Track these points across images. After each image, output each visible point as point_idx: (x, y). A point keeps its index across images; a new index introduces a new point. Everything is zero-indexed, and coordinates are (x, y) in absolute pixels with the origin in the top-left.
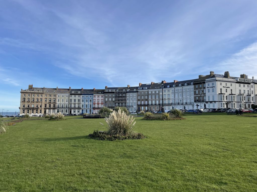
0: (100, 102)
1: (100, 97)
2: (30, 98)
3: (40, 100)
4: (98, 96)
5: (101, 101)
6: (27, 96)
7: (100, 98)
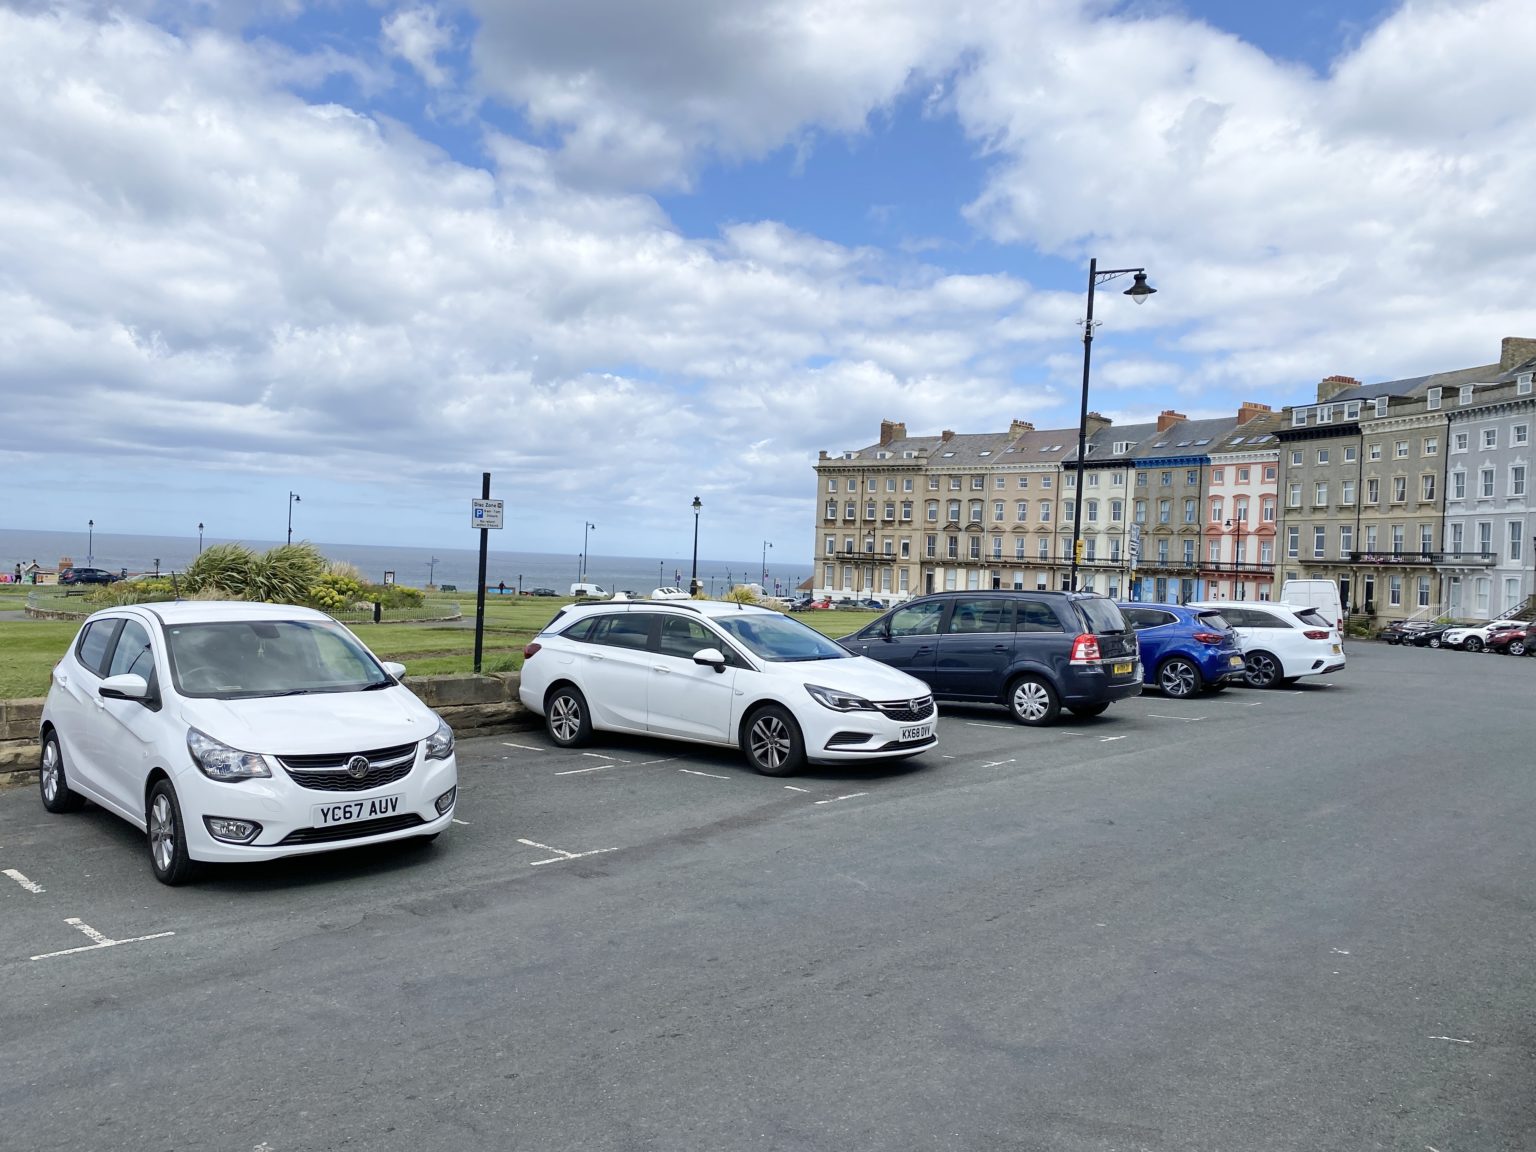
0: (1252, 523)
1: (1256, 472)
2: (857, 498)
3: (899, 515)
4: (1244, 473)
5: (1264, 513)
6: (844, 491)
7: (1258, 486)
